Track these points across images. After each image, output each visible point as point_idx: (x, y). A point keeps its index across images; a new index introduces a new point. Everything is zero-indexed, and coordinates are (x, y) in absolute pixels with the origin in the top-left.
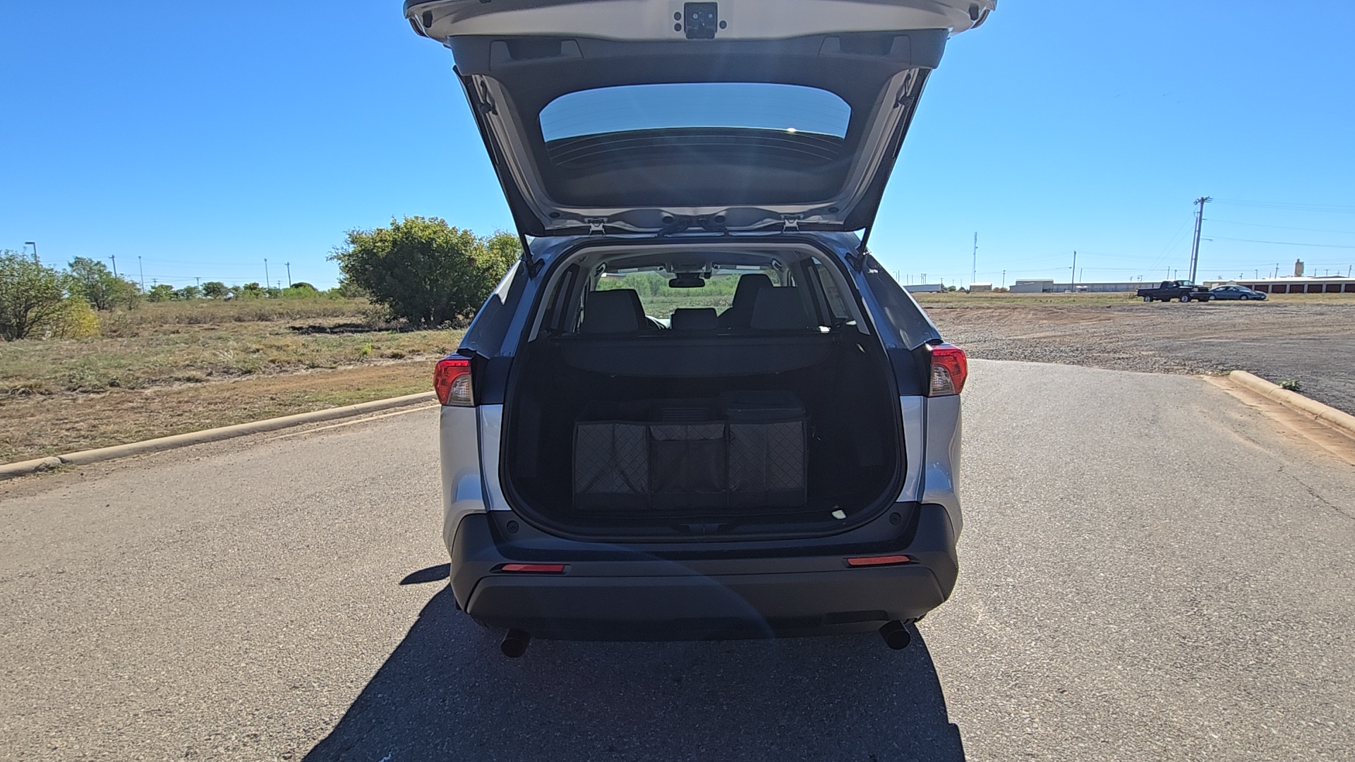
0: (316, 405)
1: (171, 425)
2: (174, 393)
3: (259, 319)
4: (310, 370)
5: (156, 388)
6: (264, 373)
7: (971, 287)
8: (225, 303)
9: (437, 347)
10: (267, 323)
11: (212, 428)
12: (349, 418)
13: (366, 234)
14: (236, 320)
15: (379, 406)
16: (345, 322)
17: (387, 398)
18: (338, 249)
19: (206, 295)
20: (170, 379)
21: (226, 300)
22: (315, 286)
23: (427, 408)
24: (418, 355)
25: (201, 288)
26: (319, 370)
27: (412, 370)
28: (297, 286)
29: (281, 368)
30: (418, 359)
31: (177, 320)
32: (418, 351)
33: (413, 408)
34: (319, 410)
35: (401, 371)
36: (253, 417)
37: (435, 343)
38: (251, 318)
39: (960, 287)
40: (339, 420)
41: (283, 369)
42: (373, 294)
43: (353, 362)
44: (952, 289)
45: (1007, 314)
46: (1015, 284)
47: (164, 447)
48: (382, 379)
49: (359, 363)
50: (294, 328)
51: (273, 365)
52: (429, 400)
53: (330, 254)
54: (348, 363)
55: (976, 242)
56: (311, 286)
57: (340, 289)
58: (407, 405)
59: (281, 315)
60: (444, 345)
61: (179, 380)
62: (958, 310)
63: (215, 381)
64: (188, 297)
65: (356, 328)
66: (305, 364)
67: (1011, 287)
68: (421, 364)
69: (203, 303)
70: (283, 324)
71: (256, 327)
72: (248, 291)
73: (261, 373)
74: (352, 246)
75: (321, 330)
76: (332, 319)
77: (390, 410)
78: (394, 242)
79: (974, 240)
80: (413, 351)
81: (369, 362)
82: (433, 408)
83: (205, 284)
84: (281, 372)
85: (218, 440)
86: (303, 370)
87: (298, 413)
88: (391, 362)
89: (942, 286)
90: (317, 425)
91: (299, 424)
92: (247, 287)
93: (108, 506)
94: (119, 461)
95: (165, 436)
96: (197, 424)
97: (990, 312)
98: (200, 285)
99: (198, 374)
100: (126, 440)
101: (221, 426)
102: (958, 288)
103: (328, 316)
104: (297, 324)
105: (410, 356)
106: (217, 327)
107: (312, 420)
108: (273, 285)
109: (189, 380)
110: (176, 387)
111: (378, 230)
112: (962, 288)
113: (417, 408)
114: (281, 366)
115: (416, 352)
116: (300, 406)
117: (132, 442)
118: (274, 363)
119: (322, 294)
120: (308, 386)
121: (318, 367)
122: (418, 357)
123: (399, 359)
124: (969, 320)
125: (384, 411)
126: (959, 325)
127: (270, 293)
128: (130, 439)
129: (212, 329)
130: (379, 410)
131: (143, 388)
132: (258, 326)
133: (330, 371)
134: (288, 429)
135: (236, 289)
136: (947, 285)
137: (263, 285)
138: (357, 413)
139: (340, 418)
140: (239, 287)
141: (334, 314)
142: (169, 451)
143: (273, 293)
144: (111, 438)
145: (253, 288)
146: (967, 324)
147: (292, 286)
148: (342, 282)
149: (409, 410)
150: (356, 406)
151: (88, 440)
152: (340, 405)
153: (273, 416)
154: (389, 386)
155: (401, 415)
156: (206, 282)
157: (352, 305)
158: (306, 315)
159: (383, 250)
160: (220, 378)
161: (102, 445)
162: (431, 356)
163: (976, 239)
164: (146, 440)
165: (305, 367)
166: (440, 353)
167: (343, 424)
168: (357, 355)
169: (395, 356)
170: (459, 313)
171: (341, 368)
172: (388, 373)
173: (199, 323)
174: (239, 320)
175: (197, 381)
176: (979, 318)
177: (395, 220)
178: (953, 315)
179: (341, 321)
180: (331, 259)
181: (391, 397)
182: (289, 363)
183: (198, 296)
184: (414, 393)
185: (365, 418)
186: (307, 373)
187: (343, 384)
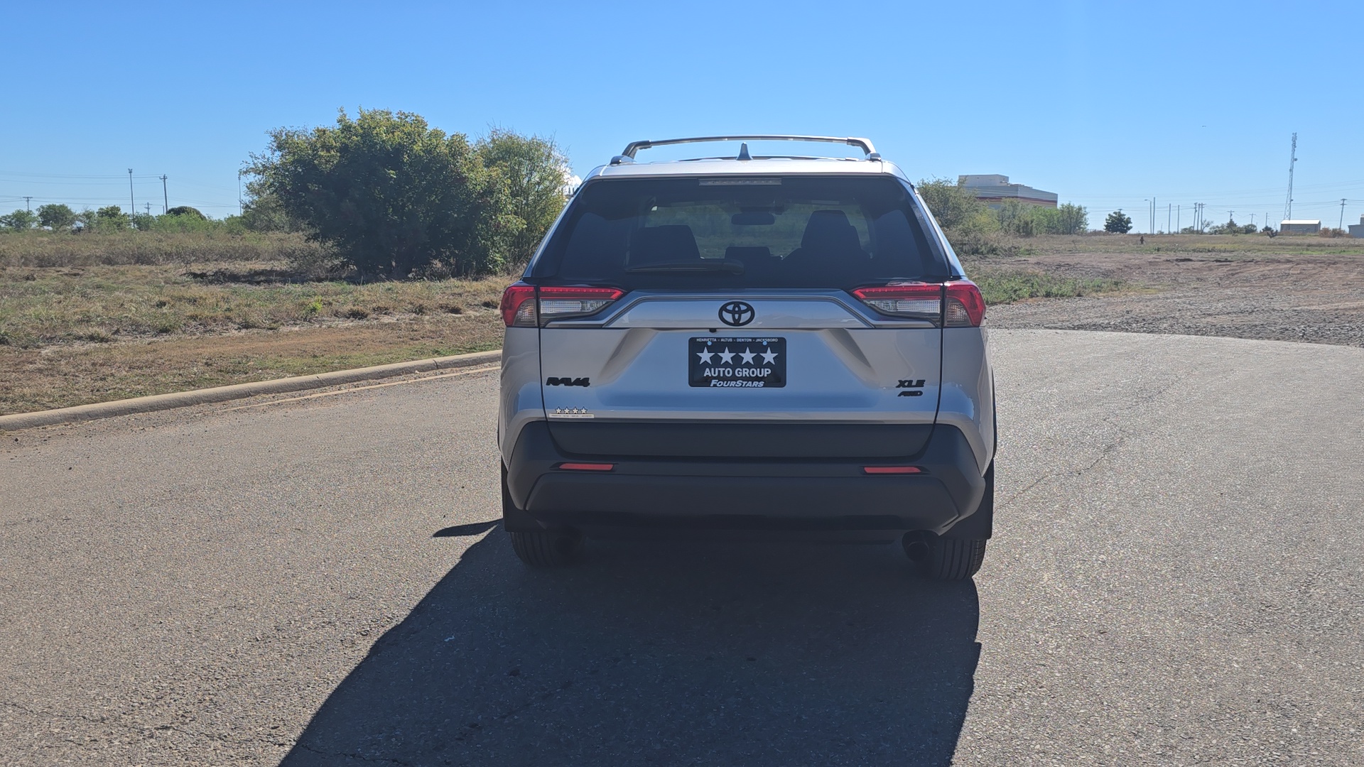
0: (268, 374)
1: (98, 390)
2: (82, 354)
3: (137, 262)
4: (244, 331)
5: (56, 348)
6: (184, 332)
7: (1283, 226)
8: (74, 237)
9: (411, 304)
10: (153, 268)
11: (146, 395)
12: (312, 391)
13: (298, 136)
14: (103, 263)
15: (348, 378)
16: (263, 267)
17: (356, 367)
18: (256, 158)
19: (44, 223)
20: (69, 337)
21: (74, 232)
22: (204, 213)
23: (410, 382)
24: (385, 314)
25: (36, 214)
26: (255, 331)
27: (382, 334)
28: (178, 212)
29: (205, 327)
30: (386, 319)
31: (23, 260)
32: (386, 309)
33: (392, 382)
34: (272, 379)
35: (367, 334)
36: (192, 384)
37: (407, 298)
38: (125, 259)
39: (1264, 227)
40: (299, 392)
41: (209, 328)
42: (310, 226)
43: (298, 322)
44: (1249, 230)
45: (1314, 272)
46: (1359, 223)
47: (97, 415)
48: (343, 344)
49: (306, 323)
50: (195, 275)
51: (194, 323)
52: (411, 373)
53: (245, 165)
54: (292, 322)
55: (1294, 153)
56: (198, 213)
57: (244, 217)
58: (382, 377)
59: (169, 256)
60: (421, 302)
61: (80, 338)
62: (1233, 264)
63: (125, 341)
64: (18, 226)
65: (285, 277)
66: (235, 323)
67: (1350, 227)
68: (392, 327)
69: (42, 236)
70: (175, 270)
71: (138, 274)
72: (106, 218)
73: (180, 332)
74: (278, 153)
75: (235, 278)
76: (243, 263)
77: (362, 382)
78: (344, 149)
79: (1291, 148)
80: (379, 308)
81: (321, 322)
82: (419, 382)
83: (42, 207)
84: (205, 332)
85: (157, 410)
86: (233, 331)
87: (247, 381)
88: (349, 323)
89: (1231, 224)
90: (273, 397)
91: (250, 395)
92: (103, 213)
93: (70, 469)
94: (50, 428)
95: (96, 402)
96: (128, 390)
97: (1285, 269)
98: (34, 208)
99: (103, 332)
100: (51, 404)
101: (157, 393)
102: (1260, 228)
103: (236, 258)
104: (197, 268)
105: (374, 316)
106: (81, 272)
107: (267, 391)
108: (141, 211)
109: (92, 338)
110: (78, 347)
111: (318, 130)
112: (1267, 229)
113: (396, 382)
114: (205, 324)
115: (383, 310)
116: (246, 373)
117: (59, 408)
118: (195, 320)
119: (217, 225)
120: (248, 350)
121: (253, 326)
122: (386, 317)
123: (359, 319)
124: (1247, 281)
125: (355, 383)
126: (1227, 288)
127: (138, 223)
128: (55, 404)
129: (75, 275)
130: (347, 382)
131: (38, 347)
132: (140, 271)
133: (270, 332)
134: (238, 400)
135: (88, 215)
136: (1241, 223)
137: (125, 210)
138: (319, 384)
139: (300, 390)
140: (93, 213)
141: (246, 255)
142: (103, 419)
143: (143, 223)
144: (34, 402)
145: (112, 213)
146: (1241, 287)
147: (169, 212)
148: (247, 206)
149: (386, 383)
150: (319, 375)
151: (9, 403)
152: (298, 374)
153: (218, 384)
154: (355, 353)
155: (378, 388)
156: (45, 204)
157: (268, 242)
158: (204, 257)
159: (327, 162)
160: (130, 338)
161: (27, 409)
162: (403, 317)
163: (1294, 145)
164: (74, 405)
165: (236, 326)
166: (415, 312)
167: (306, 397)
168: (304, 312)
169: (356, 315)
170: (435, 258)
171: (284, 329)
172: (348, 337)
173: (54, 265)
174: (109, 261)
175: (103, 340)
176: (1265, 277)
177: (345, 116)
178: (1223, 271)
179: (259, 266)
180: (245, 172)
181: (361, 366)
182: (215, 321)
183: (34, 225)
184: (391, 363)
185: (332, 392)
186: (240, 334)
187: (293, 349)
